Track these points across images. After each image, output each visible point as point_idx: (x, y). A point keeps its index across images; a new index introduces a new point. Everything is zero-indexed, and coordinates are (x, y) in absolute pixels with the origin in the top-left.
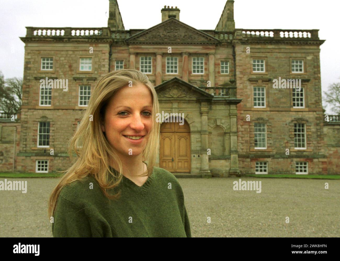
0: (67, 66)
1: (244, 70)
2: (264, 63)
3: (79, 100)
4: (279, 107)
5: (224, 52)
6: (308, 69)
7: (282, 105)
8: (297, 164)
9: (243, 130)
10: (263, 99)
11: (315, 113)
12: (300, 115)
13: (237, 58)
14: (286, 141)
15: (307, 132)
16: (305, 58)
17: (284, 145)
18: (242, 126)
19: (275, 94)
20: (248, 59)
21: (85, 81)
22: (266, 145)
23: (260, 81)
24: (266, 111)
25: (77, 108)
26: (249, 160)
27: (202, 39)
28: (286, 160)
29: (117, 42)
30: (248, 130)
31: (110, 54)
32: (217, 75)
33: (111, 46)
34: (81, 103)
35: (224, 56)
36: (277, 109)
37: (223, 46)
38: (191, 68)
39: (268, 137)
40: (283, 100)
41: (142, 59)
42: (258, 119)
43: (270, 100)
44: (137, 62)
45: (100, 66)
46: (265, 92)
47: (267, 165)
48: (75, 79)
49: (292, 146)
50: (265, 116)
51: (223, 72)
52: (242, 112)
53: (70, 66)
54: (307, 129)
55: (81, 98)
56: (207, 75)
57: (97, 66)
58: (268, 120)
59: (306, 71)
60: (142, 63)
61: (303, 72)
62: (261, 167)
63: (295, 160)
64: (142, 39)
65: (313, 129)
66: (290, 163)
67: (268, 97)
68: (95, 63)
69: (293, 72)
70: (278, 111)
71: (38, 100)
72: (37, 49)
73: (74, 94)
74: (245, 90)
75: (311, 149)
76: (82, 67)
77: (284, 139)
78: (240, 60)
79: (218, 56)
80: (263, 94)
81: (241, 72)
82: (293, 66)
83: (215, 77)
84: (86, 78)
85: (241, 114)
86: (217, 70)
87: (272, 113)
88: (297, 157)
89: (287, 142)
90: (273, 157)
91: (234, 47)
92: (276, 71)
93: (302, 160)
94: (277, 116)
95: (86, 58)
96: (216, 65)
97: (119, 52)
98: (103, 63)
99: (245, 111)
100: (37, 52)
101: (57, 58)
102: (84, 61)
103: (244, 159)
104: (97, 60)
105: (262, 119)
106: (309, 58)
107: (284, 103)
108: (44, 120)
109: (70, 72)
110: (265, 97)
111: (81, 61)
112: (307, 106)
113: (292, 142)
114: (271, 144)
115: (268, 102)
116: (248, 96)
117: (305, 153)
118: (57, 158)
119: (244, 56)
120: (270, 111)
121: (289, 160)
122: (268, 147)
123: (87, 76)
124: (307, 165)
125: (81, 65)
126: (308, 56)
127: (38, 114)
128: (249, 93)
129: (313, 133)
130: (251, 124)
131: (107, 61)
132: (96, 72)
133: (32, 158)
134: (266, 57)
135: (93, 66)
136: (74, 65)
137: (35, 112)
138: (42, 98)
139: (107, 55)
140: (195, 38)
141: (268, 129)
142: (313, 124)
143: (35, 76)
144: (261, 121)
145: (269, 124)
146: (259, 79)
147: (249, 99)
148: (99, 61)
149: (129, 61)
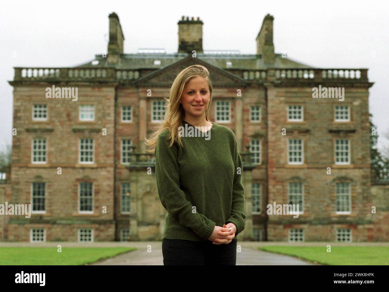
0: (64, 115)
1: (277, 118)
2: (302, 110)
3: (80, 156)
4: (318, 163)
5: (254, 95)
6: (355, 116)
7: (322, 161)
8: (339, 231)
9: (275, 191)
10: (300, 154)
11: (361, 171)
12: (343, 173)
13: (270, 104)
14: (326, 204)
15: (352, 193)
16: (351, 103)
17: (324, 209)
18: (274, 186)
19: (314, 147)
20: (283, 105)
21: (87, 134)
22: (304, 209)
23: (296, 133)
24: (303, 169)
25: (77, 166)
26: (281, 227)
27: (227, 81)
28: (325, 227)
29: (123, 85)
30: (282, 191)
31: (116, 99)
32: (246, 123)
33: (117, 89)
34: (82, 160)
35: (254, 100)
36: (316, 166)
37: (254, 88)
38: (214, 115)
39: (305, 200)
40: (324, 155)
41: (155, 104)
42: (293, 178)
43: (309, 154)
44: (148, 108)
45: (104, 115)
46: (302, 145)
47: (303, 233)
48: (75, 131)
49: (333, 210)
50: (301, 174)
51: (253, 119)
52: (274, 169)
53: (68, 115)
54: (352, 189)
55: (82, 153)
56: (233, 124)
57: (100, 115)
58: (305, 180)
59: (352, 119)
60: (155, 108)
61: (348, 120)
62: (296, 235)
63: (336, 226)
64: (154, 81)
65: (359, 189)
66: (330, 231)
67: (306, 151)
68: (98, 111)
69: (337, 121)
70: (317, 168)
71: (29, 157)
72: (28, 94)
73: (73, 149)
74: (278, 143)
75: (355, 213)
76: (83, 116)
77: (323, 201)
78: (273, 107)
79: (247, 100)
80: (300, 148)
81: (274, 122)
82: (337, 113)
83: (244, 126)
84: (87, 129)
85: (273, 171)
86: (246, 117)
87: (310, 170)
88: (338, 223)
89: (328, 206)
90: (310, 223)
91: (266, 89)
92: (316, 119)
93: (344, 226)
94: (316, 174)
95: (87, 105)
96: (244, 111)
97: (126, 96)
98: (108, 111)
99: (277, 168)
100: (28, 98)
101: (52, 105)
102: (85, 108)
103: (277, 226)
104: (100, 107)
105: (298, 178)
106: (356, 103)
107: (325, 158)
108: (38, 180)
109: (68, 123)
110: (302, 151)
111: (80, 108)
112: (353, 162)
113: (333, 205)
114: (308, 207)
115: (306, 158)
116: (281, 151)
117: (348, 219)
118: (55, 226)
119: (278, 102)
120: (308, 168)
121: (329, 227)
122: (305, 211)
123: (89, 127)
124: (351, 233)
125: (81, 113)
126: (355, 101)
127: (31, 174)
128: (282, 146)
129: (359, 194)
130: (285, 184)
131: (112, 108)
132: (100, 122)
133: (26, 226)
134: (304, 103)
135: (96, 114)
136: (73, 114)
137: (28, 171)
138: (35, 153)
139: (113, 101)
140: (218, 79)
141: (305, 189)
142: (358, 184)
143: (26, 127)
144: (296, 181)
145: (306, 184)
146: (296, 130)
147: (283, 155)
148: (103, 109)
149: (138, 107)
